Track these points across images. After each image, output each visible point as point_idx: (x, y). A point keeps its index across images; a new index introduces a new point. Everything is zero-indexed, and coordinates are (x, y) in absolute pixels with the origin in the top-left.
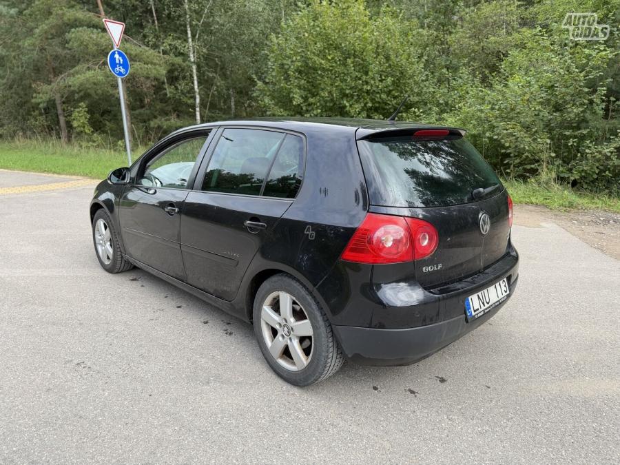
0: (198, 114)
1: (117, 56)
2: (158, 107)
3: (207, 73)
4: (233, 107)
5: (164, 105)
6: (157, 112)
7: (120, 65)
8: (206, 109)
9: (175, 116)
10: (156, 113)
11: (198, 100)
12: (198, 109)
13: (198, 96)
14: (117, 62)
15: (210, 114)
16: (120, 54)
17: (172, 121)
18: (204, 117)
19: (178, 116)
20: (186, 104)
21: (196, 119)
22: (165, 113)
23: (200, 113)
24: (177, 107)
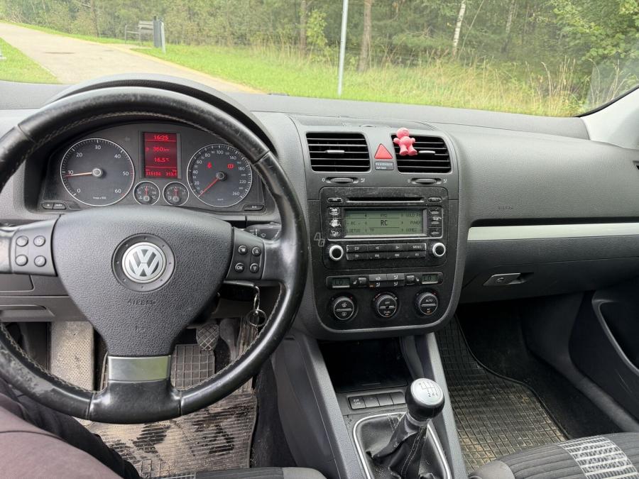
0: (458, 30)
2: (409, 18)
4: (508, 29)
5: (417, 16)
6: (407, 25)
8: (470, 24)
9: (426, 31)
10: (405, 27)
11: (462, 12)
12: (459, 24)
13: (463, 7)
15: (473, 32)
17: (422, 38)
18: (464, 35)
19: (432, 32)
20: (444, 17)
21: (453, 39)
22: (416, 27)
23: (461, 32)
24: (432, 19)
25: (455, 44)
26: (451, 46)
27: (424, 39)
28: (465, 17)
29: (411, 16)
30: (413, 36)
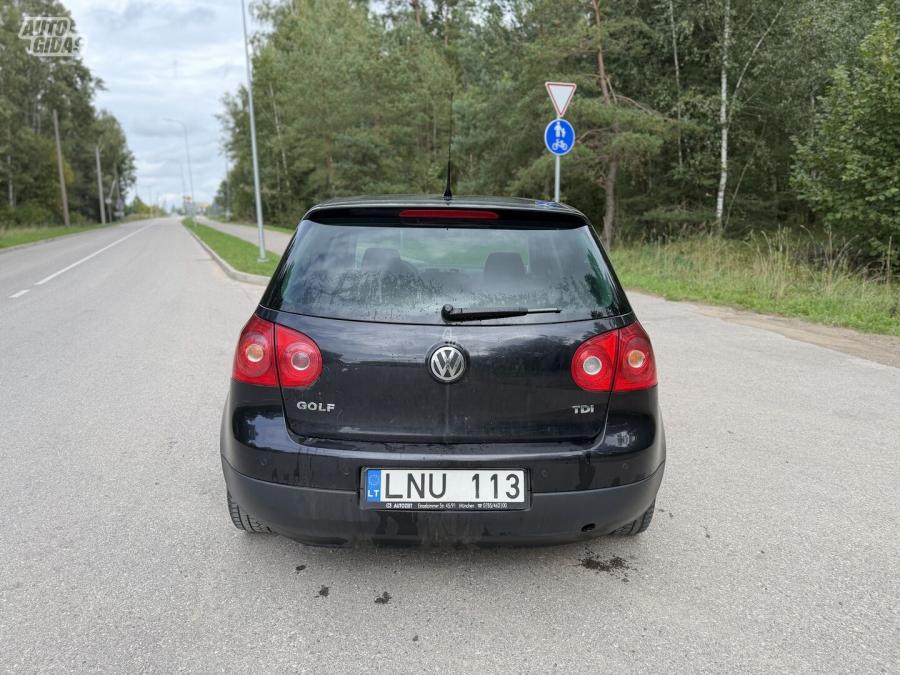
0: (720, 201)
1: (558, 128)
2: (662, 192)
3: (740, 137)
5: (671, 189)
6: (660, 200)
7: (561, 138)
8: (733, 192)
9: (683, 204)
10: (657, 201)
11: (723, 181)
12: (721, 194)
13: (724, 176)
14: (558, 135)
15: (738, 201)
16: (563, 125)
17: (676, 212)
18: (729, 205)
19: (690, 205)
20: (701, 187)
21: (716, 209)
22: (669, 201)
23: (724, 200)
24: (689, 191)
25: (719, 215)
26: (715, 218)
27: (680, 212)
28: (727, 185)
29: (664, 190)
30: (666, 211)
